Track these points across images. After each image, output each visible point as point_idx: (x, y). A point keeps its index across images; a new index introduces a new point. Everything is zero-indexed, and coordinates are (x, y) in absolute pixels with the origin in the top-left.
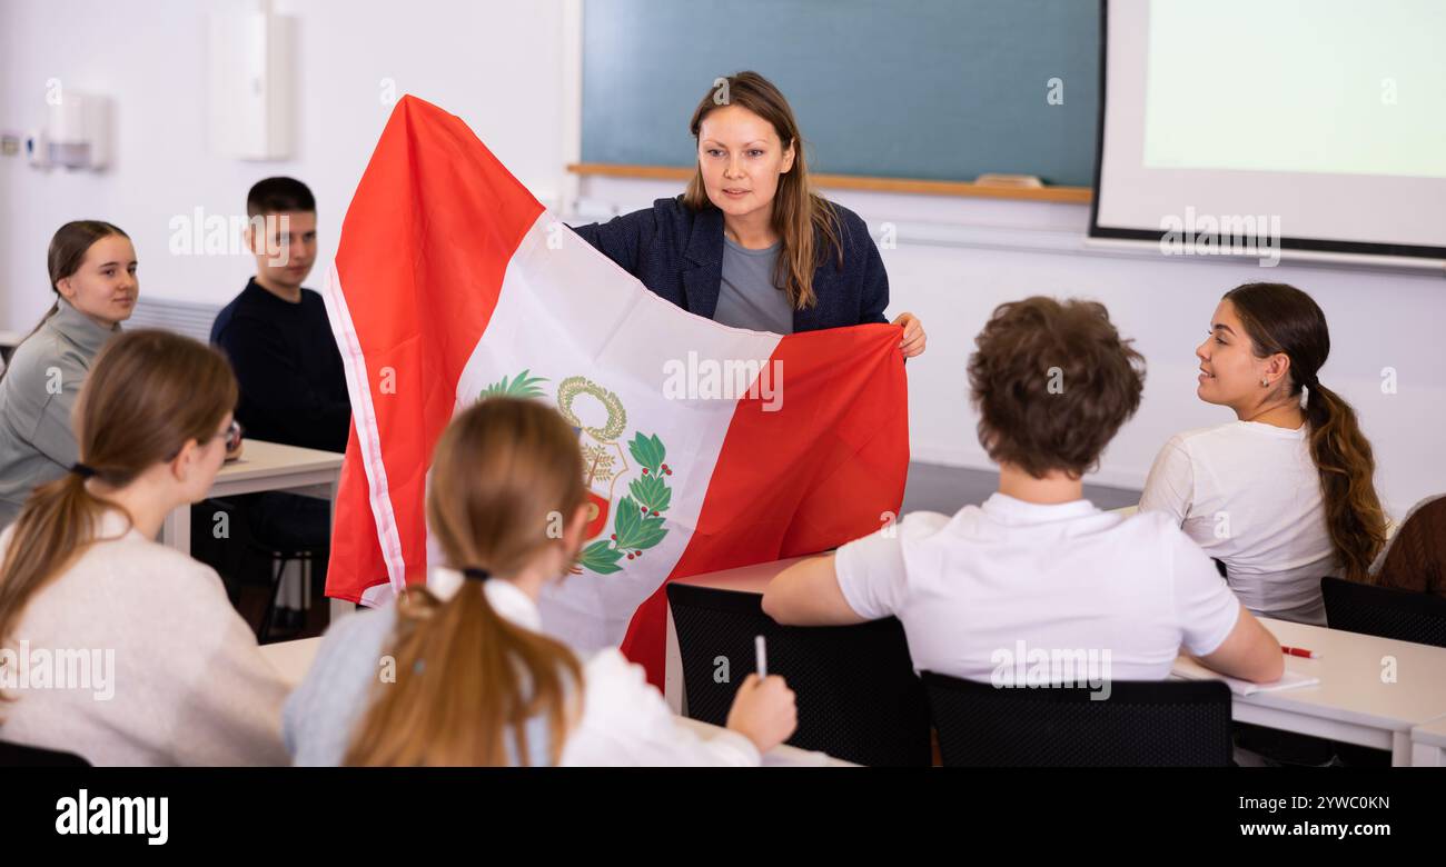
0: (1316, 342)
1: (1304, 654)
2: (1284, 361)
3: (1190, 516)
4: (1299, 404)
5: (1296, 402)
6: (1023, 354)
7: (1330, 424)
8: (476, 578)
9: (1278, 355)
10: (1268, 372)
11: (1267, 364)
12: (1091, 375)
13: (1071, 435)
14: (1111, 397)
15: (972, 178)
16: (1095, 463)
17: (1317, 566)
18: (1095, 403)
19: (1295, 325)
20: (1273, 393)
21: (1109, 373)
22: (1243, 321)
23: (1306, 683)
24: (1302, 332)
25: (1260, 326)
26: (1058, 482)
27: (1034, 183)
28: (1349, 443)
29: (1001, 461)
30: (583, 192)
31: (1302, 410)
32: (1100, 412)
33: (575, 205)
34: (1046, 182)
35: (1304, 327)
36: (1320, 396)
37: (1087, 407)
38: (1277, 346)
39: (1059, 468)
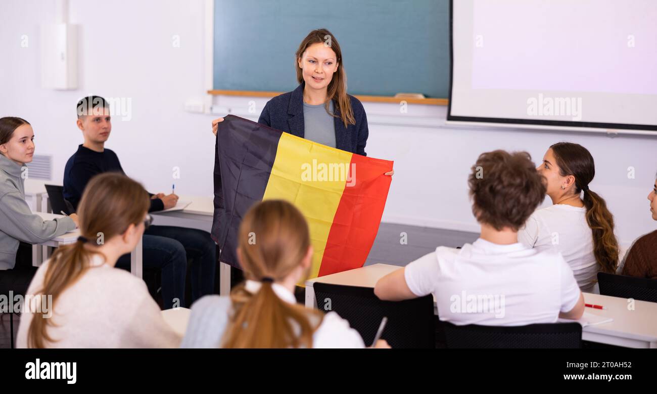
0: (588, 172)
1: (600, 308)
2: (572, 179)
3: (535, 245)
4: (579, 197)
5: (577, 197)
6: (494, 173)
7: (593, 208)
8: (267, 282)
9: (570, 176)
10: (565, 183)
11: (565, 179)
12: (524, 184)
13: (514, 211)
14: (533, 194)
15: (393, 95)
16: (524, 225)
17: (591, 268)
18: (526, 197)
19: (579, 163)
20: (568, 192)
21: (532, 183)
22: (556, 159)
23: (607, 321)
24: (582, 167)
25: (564, 162)
26: (507, 233)
27: (421, 97)
28: (602, 216)
29: (482, 223)
30: (214, 103)
31: (581, 200)
32: (528, 201)
33: (211, 109)
34: (426, 96)
35: (584, 164)
36: (589, 195)
37: (522, 197)
38: (571, 172)
39: (508, 226)
